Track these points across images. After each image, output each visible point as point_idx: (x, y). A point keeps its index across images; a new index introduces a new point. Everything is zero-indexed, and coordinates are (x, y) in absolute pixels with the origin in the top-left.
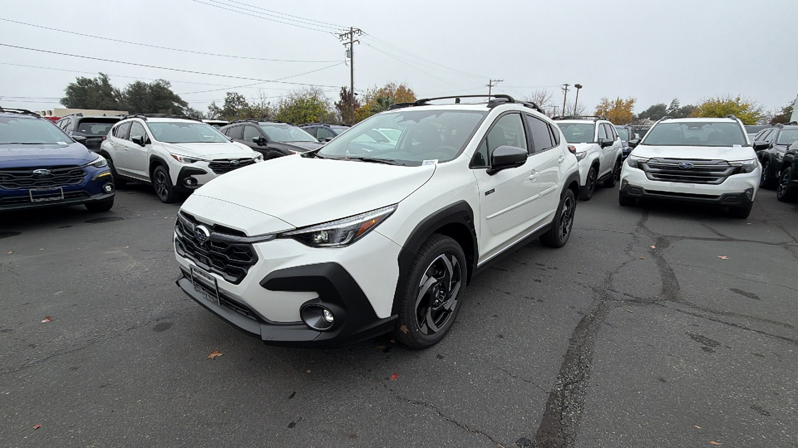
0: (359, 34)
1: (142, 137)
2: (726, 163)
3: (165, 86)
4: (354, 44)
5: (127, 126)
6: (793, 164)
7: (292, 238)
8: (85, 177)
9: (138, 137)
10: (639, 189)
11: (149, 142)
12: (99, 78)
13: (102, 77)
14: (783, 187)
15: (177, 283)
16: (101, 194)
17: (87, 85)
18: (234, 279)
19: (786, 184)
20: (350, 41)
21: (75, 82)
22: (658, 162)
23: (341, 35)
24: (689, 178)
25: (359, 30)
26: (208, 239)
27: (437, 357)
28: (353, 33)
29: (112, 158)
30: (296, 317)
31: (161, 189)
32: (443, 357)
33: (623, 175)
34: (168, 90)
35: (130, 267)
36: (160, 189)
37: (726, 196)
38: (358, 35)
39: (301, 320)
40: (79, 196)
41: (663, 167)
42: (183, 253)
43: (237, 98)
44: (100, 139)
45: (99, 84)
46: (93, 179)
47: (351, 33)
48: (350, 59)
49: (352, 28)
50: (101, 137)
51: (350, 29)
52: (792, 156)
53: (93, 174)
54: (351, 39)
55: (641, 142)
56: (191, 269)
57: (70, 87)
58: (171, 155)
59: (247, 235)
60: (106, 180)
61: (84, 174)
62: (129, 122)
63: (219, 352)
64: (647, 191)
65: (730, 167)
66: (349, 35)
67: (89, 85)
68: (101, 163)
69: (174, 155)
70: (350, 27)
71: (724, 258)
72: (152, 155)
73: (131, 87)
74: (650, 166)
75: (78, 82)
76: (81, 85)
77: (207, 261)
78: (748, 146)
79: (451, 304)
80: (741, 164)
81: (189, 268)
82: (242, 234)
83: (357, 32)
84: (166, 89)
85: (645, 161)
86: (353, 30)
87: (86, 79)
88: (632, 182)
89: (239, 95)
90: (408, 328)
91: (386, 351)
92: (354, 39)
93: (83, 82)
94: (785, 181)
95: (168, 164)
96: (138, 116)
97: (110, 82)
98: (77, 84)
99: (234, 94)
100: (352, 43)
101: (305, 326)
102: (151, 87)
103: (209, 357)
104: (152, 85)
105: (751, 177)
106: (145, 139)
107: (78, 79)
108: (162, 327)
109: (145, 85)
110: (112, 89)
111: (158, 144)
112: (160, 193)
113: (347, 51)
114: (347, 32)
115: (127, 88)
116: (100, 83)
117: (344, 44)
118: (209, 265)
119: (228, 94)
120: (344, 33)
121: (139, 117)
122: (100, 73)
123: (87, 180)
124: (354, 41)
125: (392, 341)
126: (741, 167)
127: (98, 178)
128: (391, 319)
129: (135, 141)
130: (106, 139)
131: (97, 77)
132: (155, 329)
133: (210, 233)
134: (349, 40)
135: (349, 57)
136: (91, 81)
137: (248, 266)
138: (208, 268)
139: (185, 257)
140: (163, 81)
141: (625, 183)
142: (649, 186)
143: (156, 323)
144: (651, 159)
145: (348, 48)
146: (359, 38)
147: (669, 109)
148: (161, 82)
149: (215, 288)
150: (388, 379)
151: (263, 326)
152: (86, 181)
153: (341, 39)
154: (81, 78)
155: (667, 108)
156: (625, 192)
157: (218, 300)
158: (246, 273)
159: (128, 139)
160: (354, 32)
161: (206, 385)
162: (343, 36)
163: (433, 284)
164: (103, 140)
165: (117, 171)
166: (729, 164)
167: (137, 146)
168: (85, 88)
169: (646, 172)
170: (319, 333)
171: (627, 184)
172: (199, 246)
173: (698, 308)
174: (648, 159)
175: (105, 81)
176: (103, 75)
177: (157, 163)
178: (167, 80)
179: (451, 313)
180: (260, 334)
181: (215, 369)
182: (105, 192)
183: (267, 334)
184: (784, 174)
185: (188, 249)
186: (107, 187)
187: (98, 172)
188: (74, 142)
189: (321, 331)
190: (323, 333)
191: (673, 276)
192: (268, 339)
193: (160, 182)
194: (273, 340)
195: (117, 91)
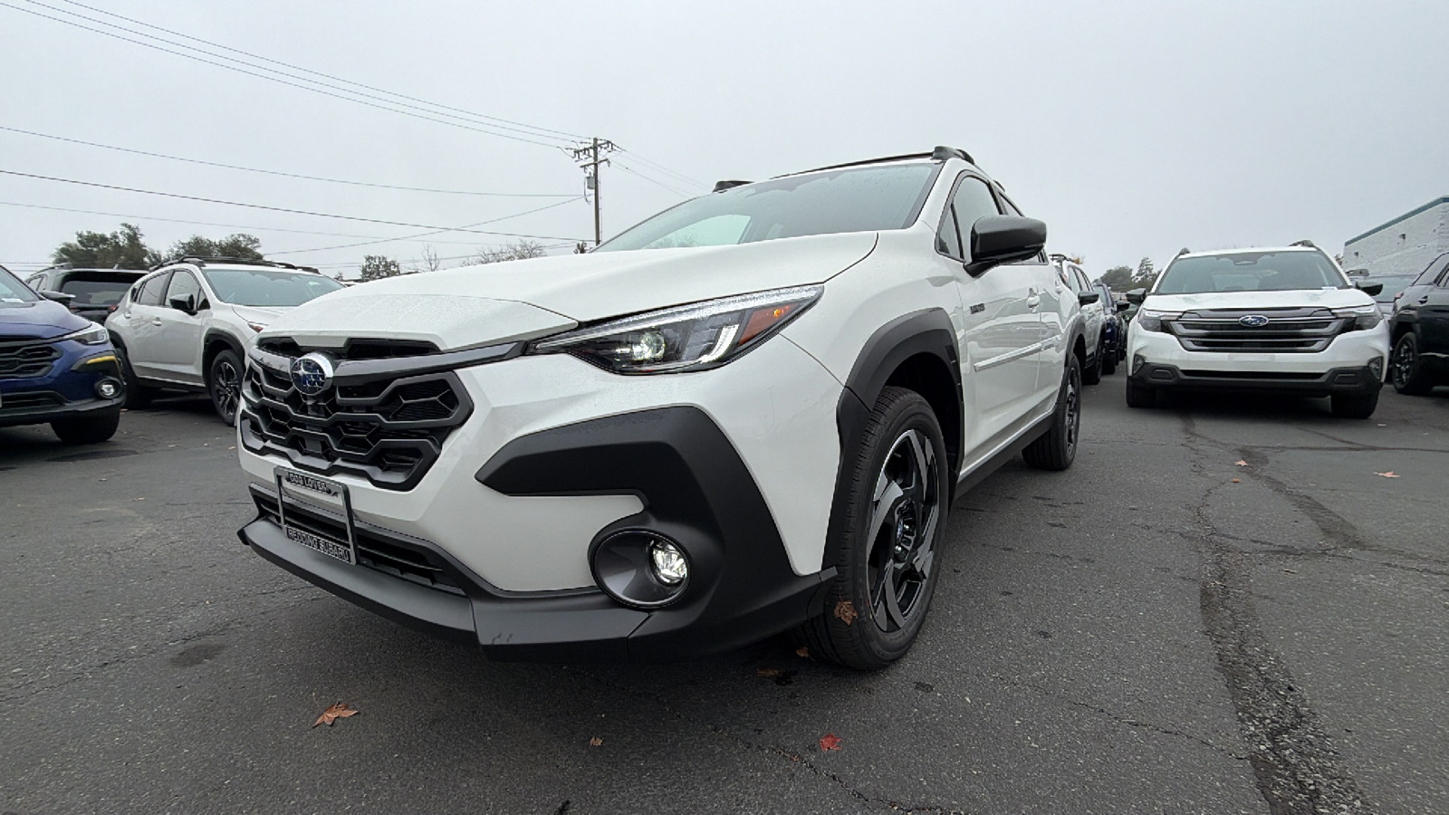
0: (609, 149)
1: (191, 297)
2: (1328, 312)
3: (249, 246)
4: (600, 166)
5: (161, 281)
6: (1418, 327)
7: (566, 352)
8: (55, 363)
9: (183, 297)
10: (1172, 370)
11: (205, 305)
12: (121, 233)
13: (127, 231)
14: (1403, 368)
15: (242, 534)
16: (91, 400)
17: (96, 245)
18: (398, 478)
19: (1409, 363)
20: (593, 161)
21: (74, 241)
22: (1201, 318)
23: (577, 152)
24: (1263, 344)
25: (608, 142)
26: (327, 386)
27: (917, 688)
28: (599, 148)
29: (127, 345)
30: (576, 574)
31: (226, 398)
32: (932, 687)
33: (1134, 346)
34: (253, 253)
35: (134, 536)
36: (223, 398)
37: (1339, 374)
38: (606, 151)
39: (595, 584)
40: (38, 403)
41: (1211, 327)
42: (259, 444)
43: (384, 266)
44: (105, 312)
45: (121, 244)
46: (74, 368)
47: (595, 148)
48: (593, 191)
49: (596, 140)
50: (106, 309)
51: (592, 142)
52: (1412, 312)
53: (74, 356)
54: (596, 158)
55: (1153, 290)
56: (279, 478)
57: (63, 251)
58: (251, 327)
59: (442, 348)
60: (104, 370)
61: (54, 355)
62: (167, 272)
63: (346, 707)
64: (1186, 372)
65: (1337, 318)
66: (592, 152)
67: (101, 246)
68: (94, 336)
69: (255, 325)
70: (592, 137)
71: (1388, 475)
72: (210, 329)
73: (183, 248)
74: (1186, 326)
75: (79, 241)
76: (85, 246)
77: (325, 445)
78: (1349, 287)
79: (924, 560)
80: (1353, 312)
81: (273, 480)
82: (425, 348)
83: (606, 145)
84: (251, 251)
85: (1175, 318)
86: (599, 142)
87: (95, 235)
88: (1154, 357)
89: (389, 260)
90: (856, 607)
91: (783, 680)
92: (600, 158)
93: (92, 240)
94: (1404, 358)
95: (243, 344)
96: (185, 260)
97: (142, 241)
98: (78, 244)
99: (379, 258)
100: (596, 165)
101: (602, 598)
102: (221, 248)
103: (319, 721)
104: (223, 243)
105: (1377, 337)
106: (197, 302)
107: (80, 236)
108: (195, 654)
109: (210, 244)
110: (145, 253)
111: (224, 308)
112: (223, 406)
113: (588, 178)
114: (587, 146)
115: (176, 249)
116: (123, 241)
117: (582, 167)
118: (331, 458)
119: (369, 258)
120: (582, 148)
121: (187, 262)
122: (125, 225)
123: (59, 372)
124: (601, 162)
125: (802, 654)
126: (1356, 318)
127: (86, 365)
128: (823, 580)
129: (177, 304)
130: (117, 308)
131: (119, 232)
132: (174, 662)
133: (335, 367)
134: (591, 160)
135: (592, 188)
136: (106, 239)
137: (442, 434)
138: (324, 465)
139: (264, 451)
140: (244, 236)
141: (1140, 362)
142: (1188, 362)
143: (181, 648)
144: (1184, 312)
145: (590, 173)
146: (609, 156)
147: (1137, 275)
148: (241, 239)
149: (345, 520)
150: (812, 749)
151: (478, 606)
152: (55, 372)
153: (577, 158)
154: (85, 234)
155: (1134, 274)
156: (1141, 379)
157: (351, 550)
158: (436, 451)
159: (163, 304)
160: (600, 145)
161: (308, 797)
162: (581, 153)
163: (898, 500)
164: (110, 313)
165: (134, 369)
166: (1333, 314)
167: (179, 315)
168: (92, 250)
169: (1179, 337)
170: (646, 615)
171: (1145, 363)
172: (304, 410)
173: (1425, 559)
174: (1181, 314)
175: (133, 238)
176: (129, 227)
177: (220, 345)
178: (254, 236)
179: (925, 581)
180: (474, 630)
181: (335, 751)
182: (99, 397)
183: (491, 627)
184: (1401, 346)
185: (274, 428)
186: (105, 387)
187: (85, 355)
188: (41, 299)
189: (648, 610)
190: (656, 614)
191: (1318, 506)
192: (497, 642)
193: (224, 384)
194: (511, 642)
195: (155, 256)
